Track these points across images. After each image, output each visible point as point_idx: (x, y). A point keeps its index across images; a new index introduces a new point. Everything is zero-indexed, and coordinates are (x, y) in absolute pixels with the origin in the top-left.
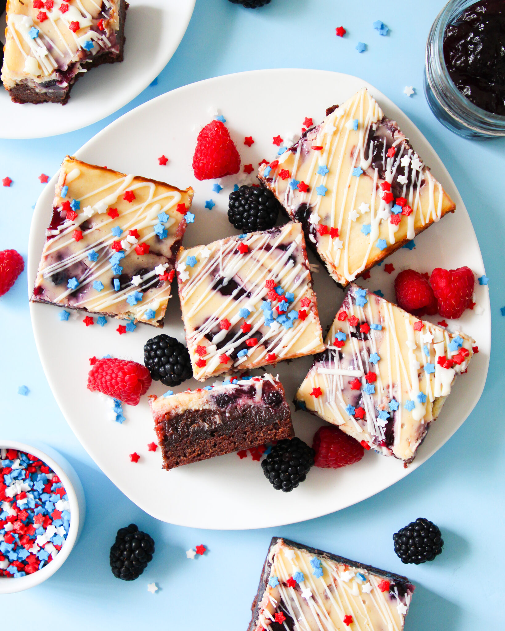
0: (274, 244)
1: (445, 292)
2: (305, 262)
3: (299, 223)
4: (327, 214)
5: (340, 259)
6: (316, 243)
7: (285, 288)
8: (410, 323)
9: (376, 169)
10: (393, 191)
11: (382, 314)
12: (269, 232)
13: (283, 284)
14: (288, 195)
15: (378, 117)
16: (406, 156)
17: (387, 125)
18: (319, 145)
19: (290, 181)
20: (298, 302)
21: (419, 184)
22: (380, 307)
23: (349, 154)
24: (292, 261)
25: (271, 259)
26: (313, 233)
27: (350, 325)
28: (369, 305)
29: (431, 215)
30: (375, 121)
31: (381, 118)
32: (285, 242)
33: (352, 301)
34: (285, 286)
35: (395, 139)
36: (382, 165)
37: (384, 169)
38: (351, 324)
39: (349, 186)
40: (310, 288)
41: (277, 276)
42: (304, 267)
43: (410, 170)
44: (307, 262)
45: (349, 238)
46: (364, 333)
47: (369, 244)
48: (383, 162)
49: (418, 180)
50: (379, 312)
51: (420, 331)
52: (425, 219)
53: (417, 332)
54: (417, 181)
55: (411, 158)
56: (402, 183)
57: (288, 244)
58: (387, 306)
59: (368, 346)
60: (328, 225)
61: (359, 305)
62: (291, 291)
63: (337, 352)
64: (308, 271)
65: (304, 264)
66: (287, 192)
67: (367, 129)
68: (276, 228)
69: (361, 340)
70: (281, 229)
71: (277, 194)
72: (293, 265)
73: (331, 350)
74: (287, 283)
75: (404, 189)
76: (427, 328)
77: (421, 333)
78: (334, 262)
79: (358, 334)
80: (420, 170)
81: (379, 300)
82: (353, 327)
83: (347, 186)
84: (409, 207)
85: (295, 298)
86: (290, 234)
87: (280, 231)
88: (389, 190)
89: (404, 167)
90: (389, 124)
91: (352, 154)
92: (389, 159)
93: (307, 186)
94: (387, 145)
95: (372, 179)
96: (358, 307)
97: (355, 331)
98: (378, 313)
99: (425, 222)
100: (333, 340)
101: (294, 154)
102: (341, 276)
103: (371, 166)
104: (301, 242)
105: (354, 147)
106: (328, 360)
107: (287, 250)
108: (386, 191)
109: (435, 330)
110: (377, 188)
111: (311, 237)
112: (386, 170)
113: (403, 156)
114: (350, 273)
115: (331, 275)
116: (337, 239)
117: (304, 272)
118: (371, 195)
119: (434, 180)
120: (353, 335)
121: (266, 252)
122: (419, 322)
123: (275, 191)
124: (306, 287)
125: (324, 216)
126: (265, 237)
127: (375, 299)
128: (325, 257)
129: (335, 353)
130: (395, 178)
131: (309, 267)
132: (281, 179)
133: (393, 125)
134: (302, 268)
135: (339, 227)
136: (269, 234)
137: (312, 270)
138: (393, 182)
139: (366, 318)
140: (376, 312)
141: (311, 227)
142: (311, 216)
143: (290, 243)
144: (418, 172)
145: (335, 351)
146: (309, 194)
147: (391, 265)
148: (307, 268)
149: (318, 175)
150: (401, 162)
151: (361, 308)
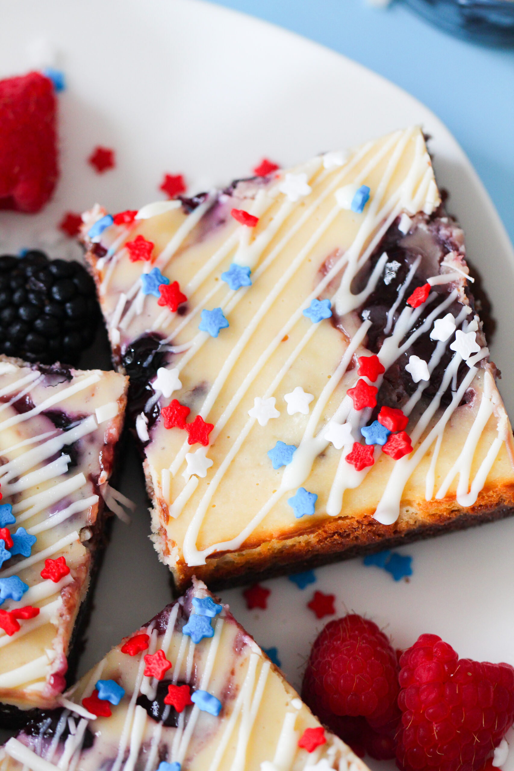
0: (41, 402)
1: (423, 697)
2: (98, 476)
3: (125, 375)
4: (204, 383)
5: (189, 504)
6: (147, 443)
7: (23, 517)
8: (296, 727)
9: (367, 324)
10: (383, 386)
11: (236, 679)
12: (40, 369)
13: (22, 505)
14: (128, 304)
15: (423, 203)
16: (449, 316)
17: (438, 230)
18: (252, 212)
19: (146, 267)
20: (37, 563)
21: (457, 397)
22: (240, 660)
23: (315, 265)
24: (66, 458)
25: (19, 433)
26: (149, 415)
27: (145, 673)
28: (214, 644)
29: (456, 481)
30: (413, 211)
31: (428, 210)
32: (70, 409)
33: (177, 620)
34: (22, 512)
35: (443, 269)
36: (385, 319)
37: (386, 330)
38: (149, 673)
39: (285, 339)
40: (85, 543)
41: (16, 480)
42: (90, 487)
43: (448, 355)
44: (104, 475)
45: (233, 461)
46: (173, 709)
47: (275, 491)
48: (390, 314)
49: (458, 386)
50: (233, 673)
51: (311, 750)
52: (436, 488)
53: (304, 753)
54: (454, 387)
55: (460, 327)
56: (416, 379)
57: (75, 415)
58: (259, 667)
59: (166, 740)
60: (193, 409)
61: (189, 635)
62: (34, 530)
63: (83, 724)
64: (95, 499)
65: (93, 479)
66: (129, 296)
67: (385, 220)
68: (62, 367)
69: (157, 719)
70: (74, 372)
71: (102, 289)
72: (66, 469)
73: (71, 714)
74: (31, 507)
75: (417, 396)
76: (332, 751)
77: (313, 756)
78: (171, 503)
79: (155, 706)
80: (471, 363)
81: (245, 644)
82: (151, 684)
83: (281, 335)
84: (408, 440)
85: (34, 550)
86: (92, 392)
87: (69, 378)
88: (373, 380)
89: (436, 342)
90: (444, 232)
91: (324, 269)
92: (407, 310)
93: (183, 298)
94: (415, 278)
95: (347, 340)
96: (185, 638)
97: (151, 696)
98: (229, 675)
99: (434, 495)
100: (87, 693)
101: (187, 213)
102: (174, 544)
103: (358, 313)
104: (110, 424)
105: (335, 254)
106: (52, 735)
107: (66, 430)
108: (365, 379)
109: (349, 764)
110: (350, 367)
111: (141, 422)
112: (390, 335)
113: (441, 316)
114: (199, 547)
115: (153, 538)
116: (200, 450)
117: (84, 497)
118: (330, 377)
119: (496, 398)
120: (143, 701)
121: (12, 411)
122: (318, 729)
123: (100, 279)
124: (74, 535)
125: (194, 382)
126: (25, 375)
127: (237, 637)
128: (155, 486)
129: (77, 724)
130: (403, 360)
131: (104, 491)
132: (128, 256)
133: (451, 236)
134: (84, 486)
135: (219, 424)
136: (38, 373)
137: (111, 505)
138: (392, 368)
139: (193, 674)
140: (225, 668)
141: (151, 401)
142: (161, 371)
143: (81, 417)
144: (463, 368)
145: (77, 720)
146: (180, 318)
147: (331, 599)
148: (97, 490)
149: (221, 283)
150: (432, 327)
151: (192, 646)
